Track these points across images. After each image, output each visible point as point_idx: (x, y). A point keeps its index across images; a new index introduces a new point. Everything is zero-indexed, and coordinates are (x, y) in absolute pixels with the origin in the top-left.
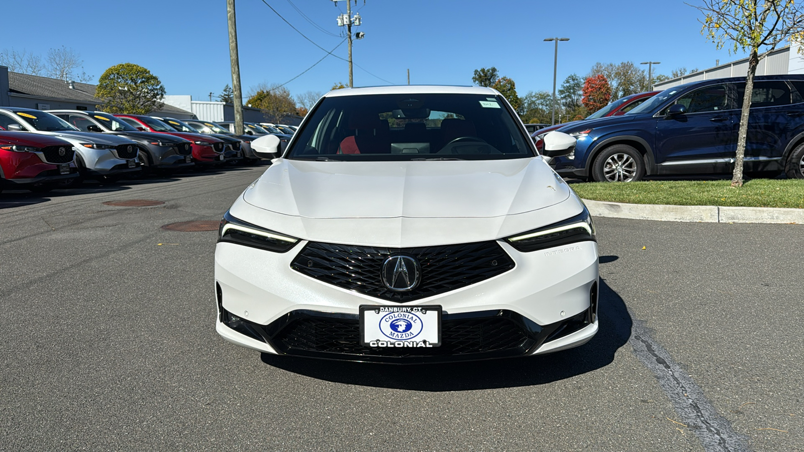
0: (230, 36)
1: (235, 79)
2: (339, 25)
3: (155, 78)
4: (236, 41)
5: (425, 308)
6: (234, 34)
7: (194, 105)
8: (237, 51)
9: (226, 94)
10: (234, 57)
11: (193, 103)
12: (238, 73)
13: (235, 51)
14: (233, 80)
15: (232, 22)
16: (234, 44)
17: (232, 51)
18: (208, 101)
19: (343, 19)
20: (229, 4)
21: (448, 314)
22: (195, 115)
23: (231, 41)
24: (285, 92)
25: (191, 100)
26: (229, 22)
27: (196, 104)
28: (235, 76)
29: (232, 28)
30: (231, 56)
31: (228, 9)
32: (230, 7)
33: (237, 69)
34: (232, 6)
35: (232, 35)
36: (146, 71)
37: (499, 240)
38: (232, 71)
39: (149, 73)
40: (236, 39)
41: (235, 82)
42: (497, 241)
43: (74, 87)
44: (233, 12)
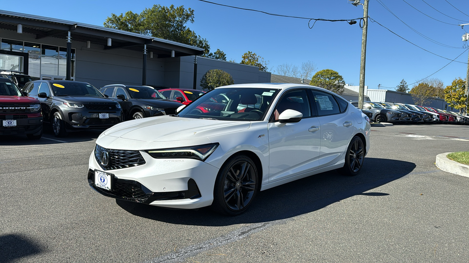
0: (362, 53)
1: (361, 77)
2: (463, 40)
3: (340, 77)
4: (365, 56)
5: (108, 174)
6: (364, 52)
7: (369, 91)
8: (365, 61)
9: (402, 85)
10: (362, 65)
11: (368, 90)
12: (364, 73)
13: (363, 61)
14: (360, 78)
15: (364, 45)
16: (363, 58)
17: (362, 61)
18: (378, 89)
19: (466, 36)
20: (364, 35)
21: (118, 179)
22: (368, 97)
23: (362, 56)
24: (440, 84)
25: (367, 89)
26: (362, 45)
27: (370, 91)
28: (362, 75)
29: (364, 48)
30: (361, 64)
31: (363, 38)
32: (364, 37)
33: (363, 71)
34: (365, 36)
35: (363, 52)
36: (336, 73)
37: (141, 151)
38: (360, 72)
39: (338, 74)
40: (365, 54)
41: (361, 78)
42: (140, 151)
43: (303, 82)
44: (365, 39)
